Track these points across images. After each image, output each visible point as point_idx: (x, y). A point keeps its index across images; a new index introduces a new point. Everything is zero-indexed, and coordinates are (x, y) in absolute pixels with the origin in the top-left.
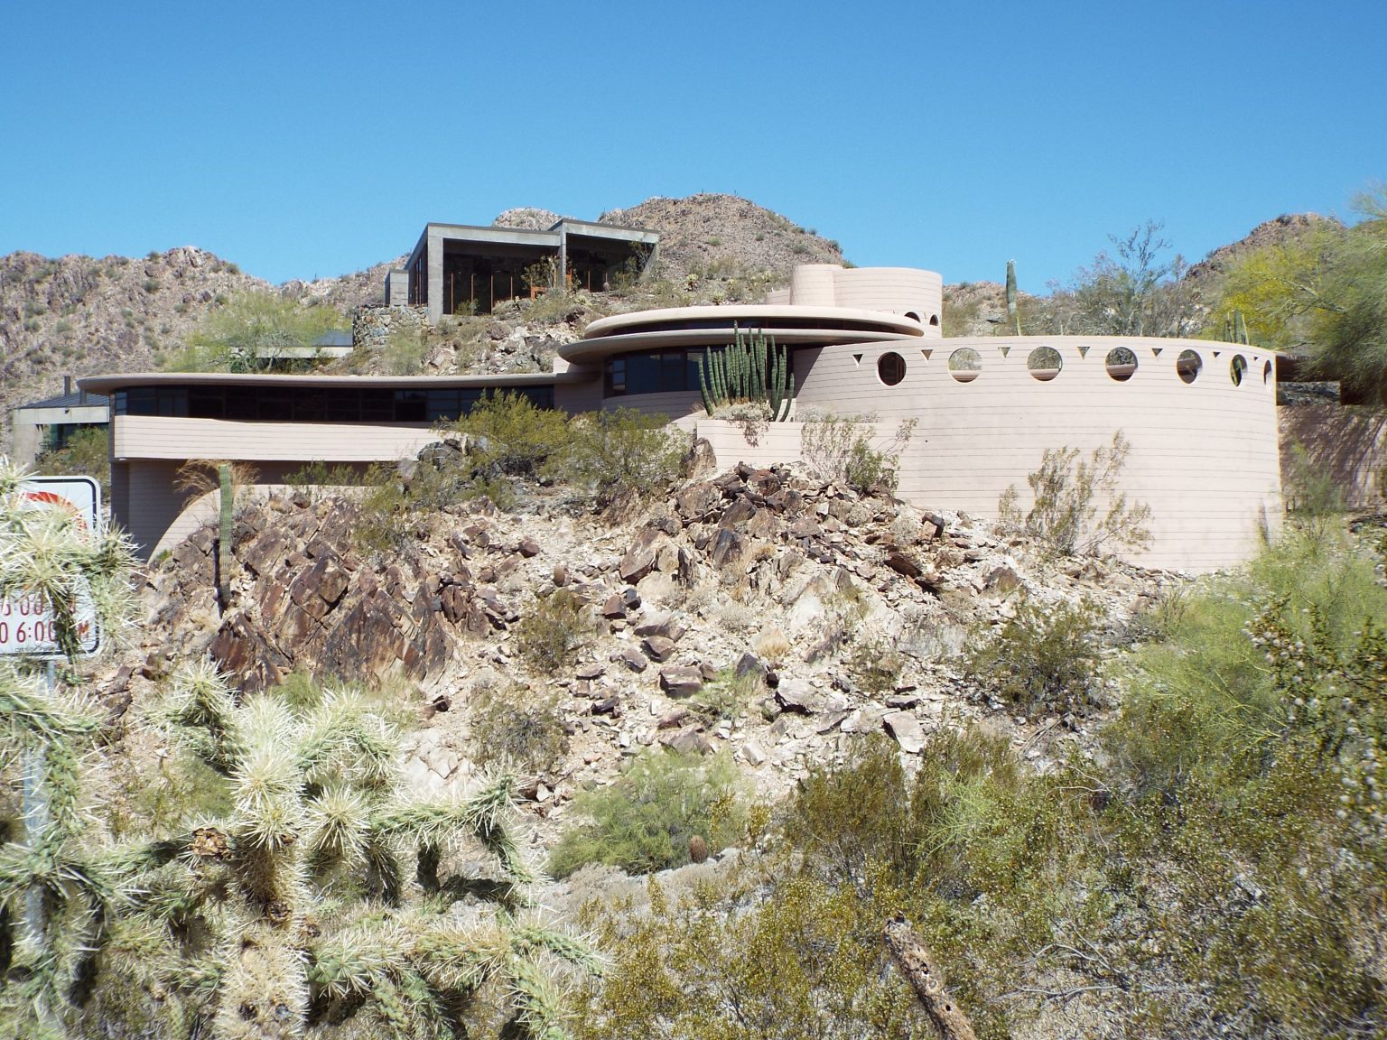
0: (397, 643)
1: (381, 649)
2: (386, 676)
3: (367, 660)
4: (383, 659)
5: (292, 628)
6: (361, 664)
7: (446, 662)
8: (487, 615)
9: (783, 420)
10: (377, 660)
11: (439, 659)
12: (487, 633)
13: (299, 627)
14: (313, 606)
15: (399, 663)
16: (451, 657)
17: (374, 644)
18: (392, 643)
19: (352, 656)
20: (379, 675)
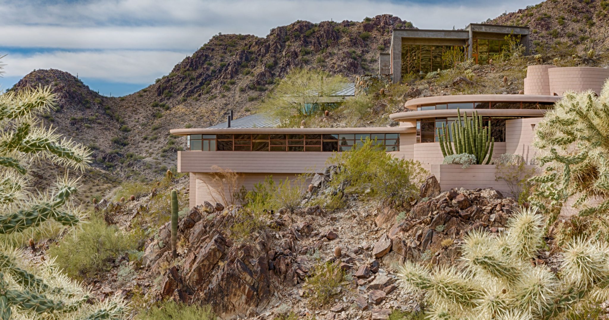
0: (242, 287)
1: (234, 290)
2: (237, 304)
3: (227, 295)
4: (235, 295)
5: (195, 276)
6: (224, 297)
7: (270, 297)
8: (297, 273)
9: (487, 163)
10: (232, 295)
11: (266, 296)
12: (296, 283)
13: (199, 276)
14: (205, 265)
15: (244, 297)
16: (273, 295)
17: (231, 287)
18: (240, 287)
19: (220, 293)
20: (234, 303)
